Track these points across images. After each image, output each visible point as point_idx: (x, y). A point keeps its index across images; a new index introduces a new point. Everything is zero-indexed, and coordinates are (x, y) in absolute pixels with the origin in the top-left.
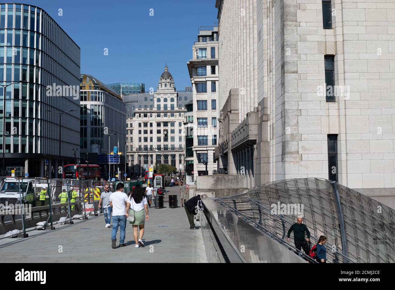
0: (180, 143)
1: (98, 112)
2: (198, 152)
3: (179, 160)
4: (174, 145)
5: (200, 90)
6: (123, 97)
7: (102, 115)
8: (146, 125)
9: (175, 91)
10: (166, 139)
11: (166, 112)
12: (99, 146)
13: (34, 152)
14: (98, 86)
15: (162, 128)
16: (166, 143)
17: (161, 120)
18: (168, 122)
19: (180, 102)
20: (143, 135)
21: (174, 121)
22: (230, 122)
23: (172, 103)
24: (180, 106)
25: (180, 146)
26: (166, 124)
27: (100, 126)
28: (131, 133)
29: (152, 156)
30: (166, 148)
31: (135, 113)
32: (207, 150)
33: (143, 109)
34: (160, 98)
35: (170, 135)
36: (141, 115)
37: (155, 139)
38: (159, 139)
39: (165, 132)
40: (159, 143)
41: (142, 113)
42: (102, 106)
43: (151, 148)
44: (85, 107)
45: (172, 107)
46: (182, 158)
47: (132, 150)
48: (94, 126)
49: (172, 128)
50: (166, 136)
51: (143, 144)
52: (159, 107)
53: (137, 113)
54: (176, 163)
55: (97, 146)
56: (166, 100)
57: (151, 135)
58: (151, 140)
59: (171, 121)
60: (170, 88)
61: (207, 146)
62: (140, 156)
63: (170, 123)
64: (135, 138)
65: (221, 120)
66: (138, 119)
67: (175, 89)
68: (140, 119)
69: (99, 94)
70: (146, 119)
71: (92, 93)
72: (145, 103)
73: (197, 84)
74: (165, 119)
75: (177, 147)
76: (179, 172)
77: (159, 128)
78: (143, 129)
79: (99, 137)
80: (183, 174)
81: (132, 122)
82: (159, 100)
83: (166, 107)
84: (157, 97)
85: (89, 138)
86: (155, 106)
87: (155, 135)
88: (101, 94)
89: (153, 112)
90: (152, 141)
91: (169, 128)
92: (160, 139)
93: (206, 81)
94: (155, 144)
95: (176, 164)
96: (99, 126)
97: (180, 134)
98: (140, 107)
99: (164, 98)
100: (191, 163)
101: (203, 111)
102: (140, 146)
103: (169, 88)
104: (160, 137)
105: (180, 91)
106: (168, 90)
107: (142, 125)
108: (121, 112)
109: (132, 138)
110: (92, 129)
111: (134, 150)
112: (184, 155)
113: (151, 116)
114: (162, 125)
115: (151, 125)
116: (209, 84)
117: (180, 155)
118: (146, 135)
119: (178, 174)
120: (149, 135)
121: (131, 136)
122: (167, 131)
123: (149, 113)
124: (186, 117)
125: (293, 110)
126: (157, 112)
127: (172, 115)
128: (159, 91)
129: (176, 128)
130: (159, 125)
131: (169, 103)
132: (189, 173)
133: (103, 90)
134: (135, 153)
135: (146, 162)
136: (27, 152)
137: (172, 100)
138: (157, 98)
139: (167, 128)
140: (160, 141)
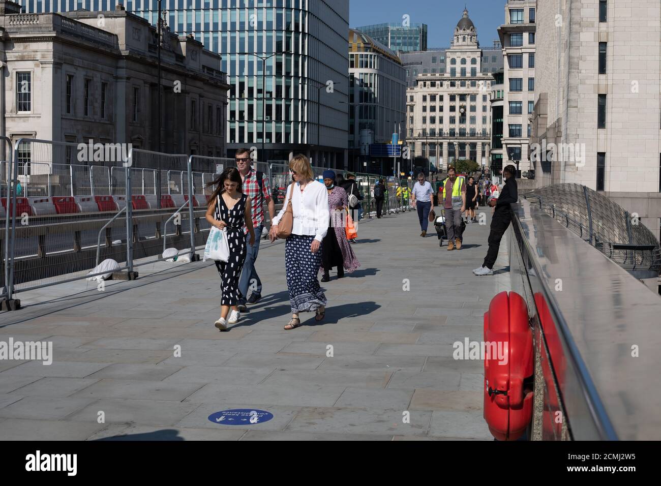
0: (484, 126)
1: (370, 83)
2: (508, 146)
3: (481, 151)
4: (474, 129)
5: (514, 64)
6: (399, 55)
7: (374, 87)
8: (433, 98)
9: (478, 48)
10: (463, 119)
11: (464, 80)
12: (373, 132)
13: (300, 142)
14: (370, 46)
15: (457, 103)
16: (462, 126)
17: (456, 91)
18: (466, 94)
19: (486, 65)
20: (429, 114)
21: (475, 92)
22: (539, 126)
23: (474, 66)
24: (484, 71)
25: (484, 131)
26: (463, 97)
27: (373, 104)
28: (412, 110)
29: (441, 144)
30: (462, 133)
31: (417, 81)
32: (521, 144)
33: (429, 75)
34: (455, 57)
35: (469, 114)
36: (427, 84)
37: (446, 120)
38: (452, 120)
39: (462, 110)
40: (452, 126)
41: (428, 80)
42: (375, 74)
43: (440, 133)
44: (352, 76)
45: (473, 72)
46: (487, 148)
47: (412, 135)
48: (363, 103)
49: (473, 104)
50: (463, 115)
51: (429, 126)
52: (453, 72)
53: (421, 80)
54: (477, 155)
55: (369, 131)
56: (463, 61)
57: (441, 114)
58: (441, 121)
59: (472, 93)
60: (471, 44)
61: (521, 139)
62: (423, 144)
63: (469, 96)
64: (417, 118)
65: (532, 120)
66: (421, 90)
67: (478, 44)
68: (425, 89)
69: (371, 57)
70: (433, 90)
71: (362, 56)
72: (433, 66)
73: (509, 56)
74: (463, 90)
75: (479, 133)
76: (482, 169)
77: (453, 104)
78: (429, 104)
79: (370, 118)
80: (486, 172)
81: (413, 94)
82: (453, 61)
83: (463, 72)
84: (450, 56)
85: (357, 120)
86: (448, 70)
87: (447, 114)
88: (374, 58)
89: (444, 80)
90: (442, 123)
91: (468, 103)
92: (455, 120)
93: (522, 53)
94: (446, 127)
95: (477, 157)
96: (370, 104)
97: (484, 113)
98: (425, 71)
99: (461, 59)
100: (499, 157)
101: (517, 92)
102: (424, 130)
103: (469, 43)
104: (454, 117)
105: (486, 48)
106: (468, 45)
107: (428, 98)
108: (399, 81)
109: (412, 118)
110: (361, 107)
111: (416, 135)
112: (489, 145)
113: (441, 85)
114: (457, 98)
115: (441, 98)
116: (526, 58)
117: (483, 144)
118: (433, 114)
119: (479, 172)
120: (437, 114)
121: (411, 114)
122: (464, 107)
123: (438, 80)
124: (494, 92)
125: (573, 135)
126: (450, 80)
127: (473, 85)
128: (455, 48)
129: (479, 103)
130: (452, 98)
131: (468, 66)
132: (496, 172)
133: (377, 52)
134: (417, 139)
135: (432, 154)
136: (292, 143)
137: (474, 61)
138: (451, 58)
139: (464, 103)
140: (455, 123)
